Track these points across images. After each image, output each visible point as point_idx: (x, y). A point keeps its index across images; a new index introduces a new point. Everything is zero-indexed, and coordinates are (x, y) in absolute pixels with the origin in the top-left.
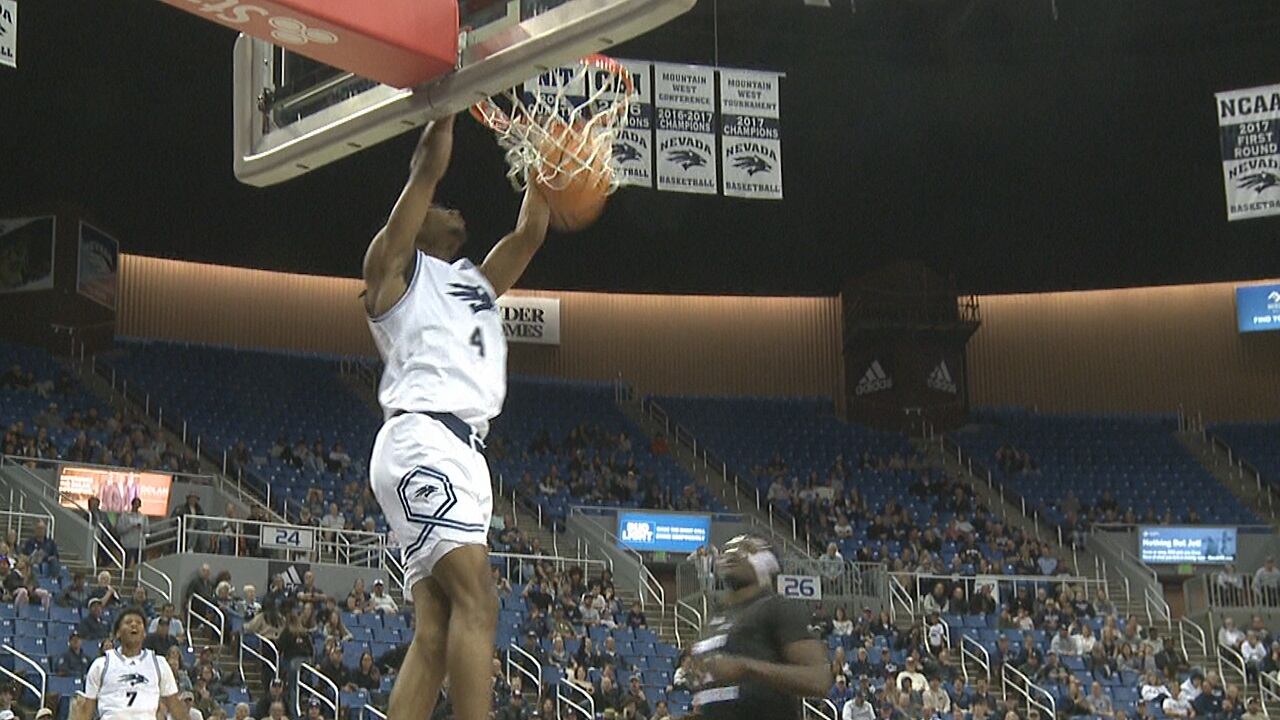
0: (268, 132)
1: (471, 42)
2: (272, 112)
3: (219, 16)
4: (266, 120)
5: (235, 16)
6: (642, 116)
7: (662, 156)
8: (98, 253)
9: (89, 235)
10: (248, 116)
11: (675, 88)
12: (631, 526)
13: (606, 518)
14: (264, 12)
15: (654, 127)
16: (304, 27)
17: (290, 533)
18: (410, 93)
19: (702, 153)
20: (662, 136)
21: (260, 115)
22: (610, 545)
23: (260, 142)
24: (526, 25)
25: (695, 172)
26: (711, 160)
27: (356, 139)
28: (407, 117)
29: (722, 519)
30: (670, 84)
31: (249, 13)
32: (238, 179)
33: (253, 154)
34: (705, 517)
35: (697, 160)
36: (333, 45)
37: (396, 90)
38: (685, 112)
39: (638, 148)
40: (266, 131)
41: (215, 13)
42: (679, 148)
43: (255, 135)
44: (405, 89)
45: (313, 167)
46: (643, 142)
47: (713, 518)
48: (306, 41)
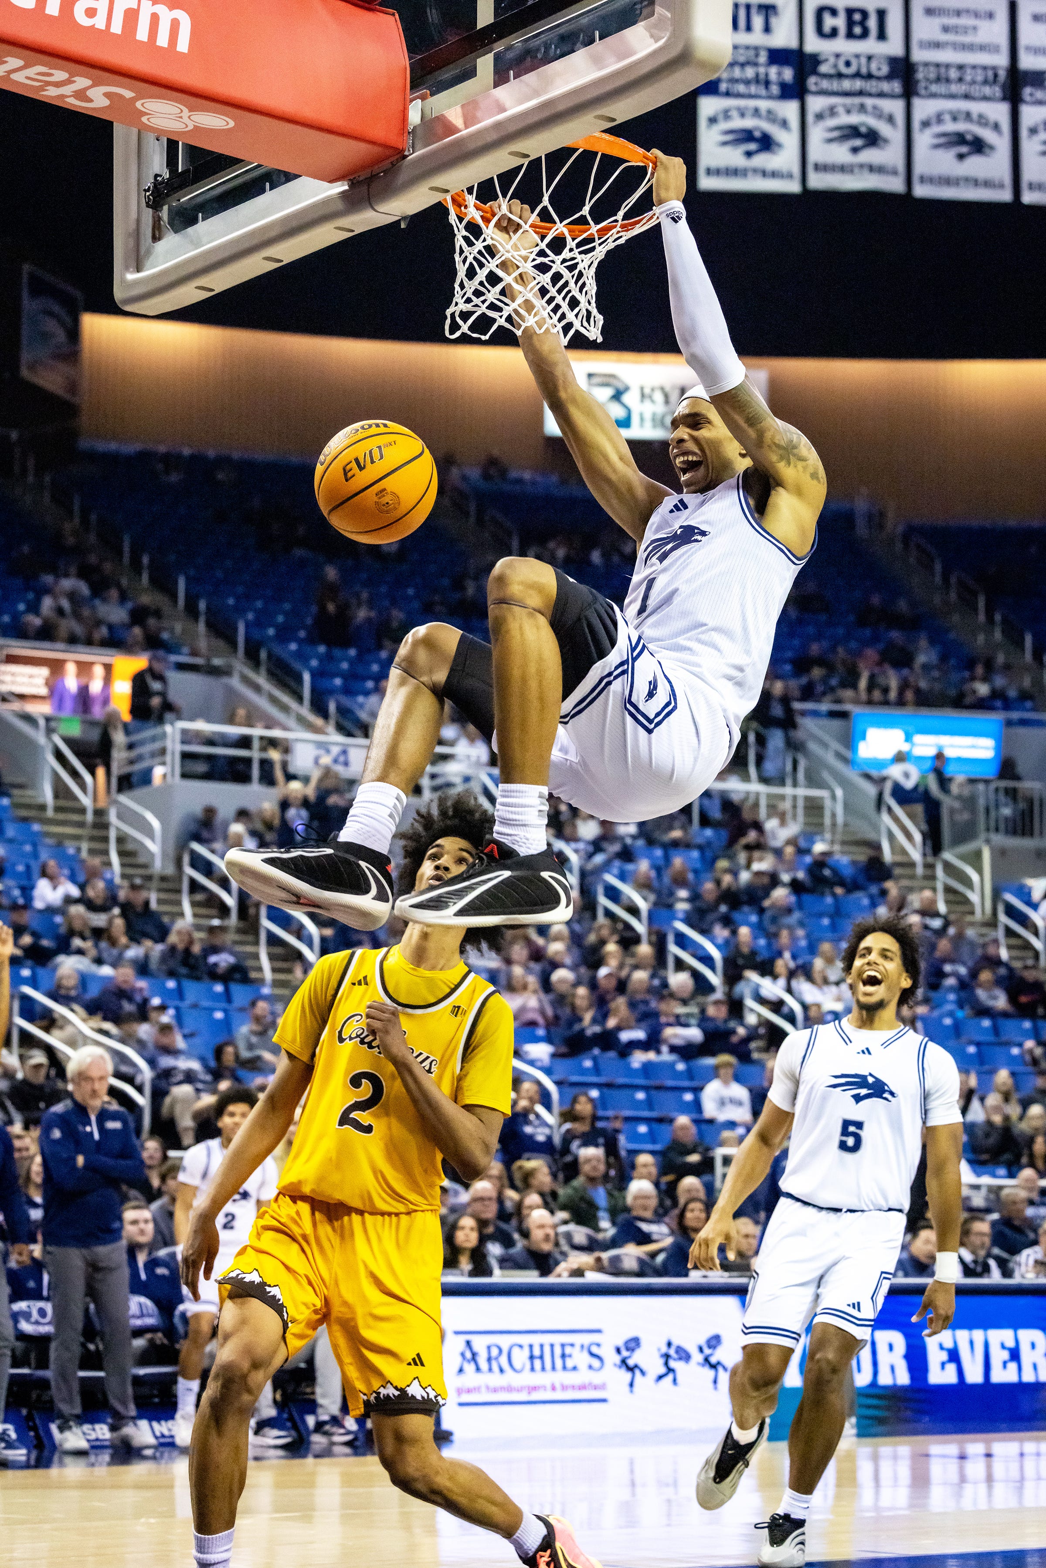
0: (159, 239)
1: (428, 112)
2: (166, 208)
3: (68, 100)
4: (157, 222)
5: (91, 101)
6: (889, 77)
7: (923, 140)
8: (51, 314)
9: (38, 288)
10: (134, 215)
11: (946, 29)
12: (873, 734)
13: (836, 724)
14: (128, 94)
15: (909, 92)
16: (185, 110)
17: (335, 750)
18: (346, 187)
19: (987, 135)
20: (923, 108)
21: (148, 214)
22: (839, 765)
23: (149, 252)
24: (502, 93)
25: (975, 166)
26: (1001, 143)
27: (273, 251)
28: (345, 222)
29: (1023, 722)
30: (936, 22)
31: (107, 95)
32: (120, 306)
33: (138, 270)
34: (994, 719)
35: (978, 146)
36: (229, 130)
37: (326, 184)
38: (961, 67)
39: (884, 129)
40: (156, 238)
41: (63, 96)
42: (950, 127)
43: (142, 242)
44: (339, 183)
45: (219, 288)
46: (890, 119)
47: (1009, 723)
48: (190, 127)
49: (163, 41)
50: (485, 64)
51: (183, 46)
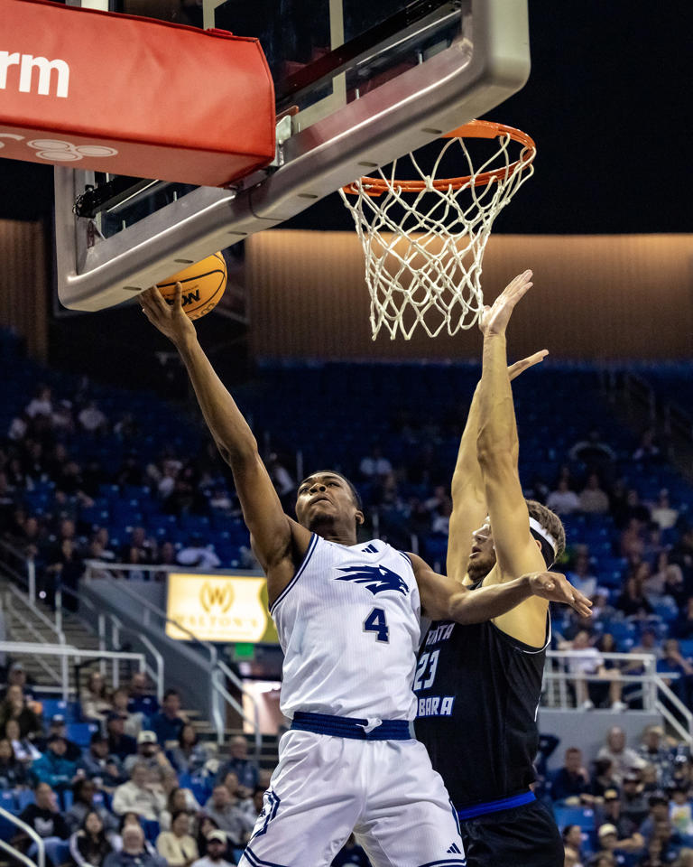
0: (93, 245)
1: (297, 125)
4: (91, 229)
16: (71, 145)
21: (82, 222)
23: (85, 257)
33: (79, 272)
40: (90, 243)
43: (79, 249)
48: (80, 157)
49: (44, 89)
50: (339, 81)
51: (63, 92)
